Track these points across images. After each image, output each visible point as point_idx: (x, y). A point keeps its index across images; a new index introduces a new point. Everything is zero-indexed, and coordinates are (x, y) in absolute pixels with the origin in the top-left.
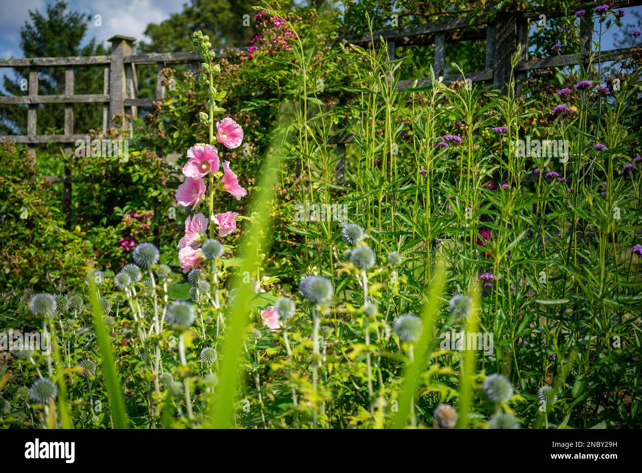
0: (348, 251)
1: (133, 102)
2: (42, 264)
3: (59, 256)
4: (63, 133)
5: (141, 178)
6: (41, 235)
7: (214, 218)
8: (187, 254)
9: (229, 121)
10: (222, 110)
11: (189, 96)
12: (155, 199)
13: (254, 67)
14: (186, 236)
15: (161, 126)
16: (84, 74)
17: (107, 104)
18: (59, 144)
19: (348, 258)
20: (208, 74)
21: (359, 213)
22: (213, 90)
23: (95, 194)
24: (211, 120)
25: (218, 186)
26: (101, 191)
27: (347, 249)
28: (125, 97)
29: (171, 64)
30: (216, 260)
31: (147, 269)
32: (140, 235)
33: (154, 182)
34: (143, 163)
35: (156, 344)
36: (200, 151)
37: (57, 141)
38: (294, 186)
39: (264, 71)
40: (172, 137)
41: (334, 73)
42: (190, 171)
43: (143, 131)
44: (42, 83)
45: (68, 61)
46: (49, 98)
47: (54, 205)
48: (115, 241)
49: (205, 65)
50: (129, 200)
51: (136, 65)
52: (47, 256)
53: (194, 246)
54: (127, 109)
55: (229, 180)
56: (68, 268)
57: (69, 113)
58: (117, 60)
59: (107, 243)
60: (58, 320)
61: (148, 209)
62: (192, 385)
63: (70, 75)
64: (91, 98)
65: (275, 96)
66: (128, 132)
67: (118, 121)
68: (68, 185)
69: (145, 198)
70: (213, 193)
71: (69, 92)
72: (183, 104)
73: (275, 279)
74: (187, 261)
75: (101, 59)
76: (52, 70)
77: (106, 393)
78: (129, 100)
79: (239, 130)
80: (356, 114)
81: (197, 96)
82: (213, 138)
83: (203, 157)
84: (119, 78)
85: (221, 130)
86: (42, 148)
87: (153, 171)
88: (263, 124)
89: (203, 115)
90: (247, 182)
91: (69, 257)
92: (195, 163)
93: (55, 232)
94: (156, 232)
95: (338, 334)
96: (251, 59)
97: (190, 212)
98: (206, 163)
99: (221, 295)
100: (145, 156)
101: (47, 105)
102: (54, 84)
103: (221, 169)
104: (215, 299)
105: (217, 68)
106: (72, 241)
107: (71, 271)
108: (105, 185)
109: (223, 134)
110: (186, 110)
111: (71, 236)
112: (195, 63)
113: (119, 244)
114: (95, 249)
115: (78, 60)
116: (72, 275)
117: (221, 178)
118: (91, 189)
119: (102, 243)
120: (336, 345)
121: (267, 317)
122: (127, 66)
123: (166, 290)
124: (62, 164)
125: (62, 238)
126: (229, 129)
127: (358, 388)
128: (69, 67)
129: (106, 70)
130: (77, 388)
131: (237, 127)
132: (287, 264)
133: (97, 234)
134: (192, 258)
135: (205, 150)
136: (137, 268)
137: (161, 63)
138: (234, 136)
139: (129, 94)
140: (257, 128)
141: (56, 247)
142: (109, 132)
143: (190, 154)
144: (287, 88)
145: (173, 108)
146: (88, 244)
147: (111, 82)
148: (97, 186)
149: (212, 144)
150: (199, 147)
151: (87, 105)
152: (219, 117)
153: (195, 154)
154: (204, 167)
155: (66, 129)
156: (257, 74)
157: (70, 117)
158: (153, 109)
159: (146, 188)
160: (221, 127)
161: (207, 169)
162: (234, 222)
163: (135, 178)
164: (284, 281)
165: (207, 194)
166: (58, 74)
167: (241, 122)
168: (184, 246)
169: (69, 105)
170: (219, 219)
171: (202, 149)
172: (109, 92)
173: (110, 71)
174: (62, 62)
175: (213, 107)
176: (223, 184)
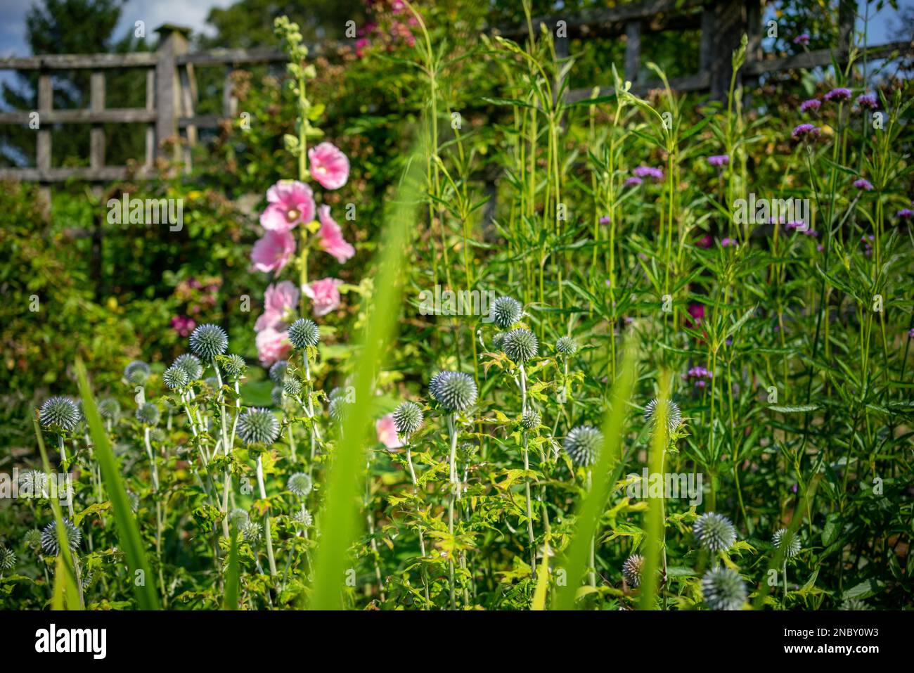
0: (499, 336)
1: (191, 121)
2: (61, 354)
3: (84, 342)
4: (88, 165)
5: (202, 231)
6: (59, 313)
7: (307, 290)
8: (268, 340)
9: (327, 148)
10: (318, 132)
11: (271, 113)
12: (223, 261)
13: (363, 70)
14: (267, 314)
15: (231, 156)
16: (119, 80)
17: (153, 124)
18: (84, 182)
19: (499, 345)
20: (297, 81)
21: (513, 281)
22: (305, 103)
23: (137, 254)
24: (303, 147)
25: (312, 243)
26: (145, 249)
27: (497, 332)
28: (178, 113)
29: (245, 66)
30: (309, 349)
31: (210, 361)
32: (202, 313)
33: (222, 237)
34: (206, 209)
35: (224, 469)
36: (286, 192)
37: (80, 177)
38: (423, 242)
39: (378, 75)
40: (246, 172)
41: (481, 78)
42: (272, 221)
43: (204, 163)
44: (58, 93)
45: (95, 61)
46: (67, 115)
47: (79, 270)
48: (165, 322)
49: (293, 67)
50: (186, 261)
51: (196, 69)
52: (67, 343)
53: (279, 328)
54: (182, 131)
55: (328, 233)
56: (98, 360)
57: (97, 138)
58: (166, 60)
59: (155, 323)
60: (83, 435)
61: (213, 274)
62: (275, 528)
63: (98, 82)
64: (129, 115)
65: (395, 112)
66: (183, 164)
67: (168, 149)
68: (97, 240)
69: (209, 259)
70: (305, 253)
71: (97, 106)
72: (262, 124)
73: (397, 375)
74: (269, 349)
75: (143, 58)
76: (72, 75)
77: (153, 539)
78: (184, 118)
79: (342, 161)
81: (282, 113)
82: (304, 173)
83: (291, 201)
84: (169, 86)
85: (315, 161)
86: (59, 187)
87: (219, 221)
88: (378, 152)
89: (290, 139)
90: (354, 237)
91: (100, 344)
92: (279, 210)
93: (80, 309)
94: (225, 308)
95: (484, 454)
96: (359, 58)
97: (273, 279)
98: (294, 209)
99: (316, 398)
100: (208, 200)
101: (65, 126)
102: (75, 95)
103: (317, 218)
104: (307, 405)
105: (311, 71)
106: (102, 321)
107: (102, 364)
108: (151, 240)
109: (320, 166)
110: (267, 132)
111: (101, 313)
112: (279, 64)
113: (171, 325)
114: (137, 332)
115: (109, 59)
116: (104, 370)
117: (317, 231)
118: (131, 247)
119: (147, 323)
120: (482, 470)
121: (384, 429)
122: (181, 68)
123: (237, 391)
124: (87, 211)
125: (89, 317)
126: (327, 161)
127: (513, 531)
128: (97, 70)
129: (151, 75)
130: (111, 532)
131: (339, 158)
132: (411, 355)
133: (139, 311)
134: (276, 346)
135: (294, 190)
136: (196, 359)
137: (230, 65)
138: (334, 170)
139: (183, 108)
140: (369, 159)
141: (81, 331)
142: (156, 165)
143: (272, 195)
144: (413, 102)
145: (248, 130)
146: (128, 325)
147: (160, 89)
148: (139, 242)
149: (304, 181)
150: (285, 185)
151: (124, 125)
152: (313, 142)
153: (279, 196)
154: (292, 214)
155: (95, 160)
156: (367, 80)
157: (98, 144)
158: (220, 131)
159: (210, 243)
160: (318, 157)
161: (297, 218)
162: (335, 294)
163: (194, 231)
164: (408, 379)
165: (297, 253)
166: (81, 79)
167: (346, 149)
168: (264, 327)
169: (98, 125)
170: (315, 289)
171: (290, 189)
172: (155, 106)
173: (156, 77)
174: (86, 62)
175: (305, 128)
176: (318, 240)
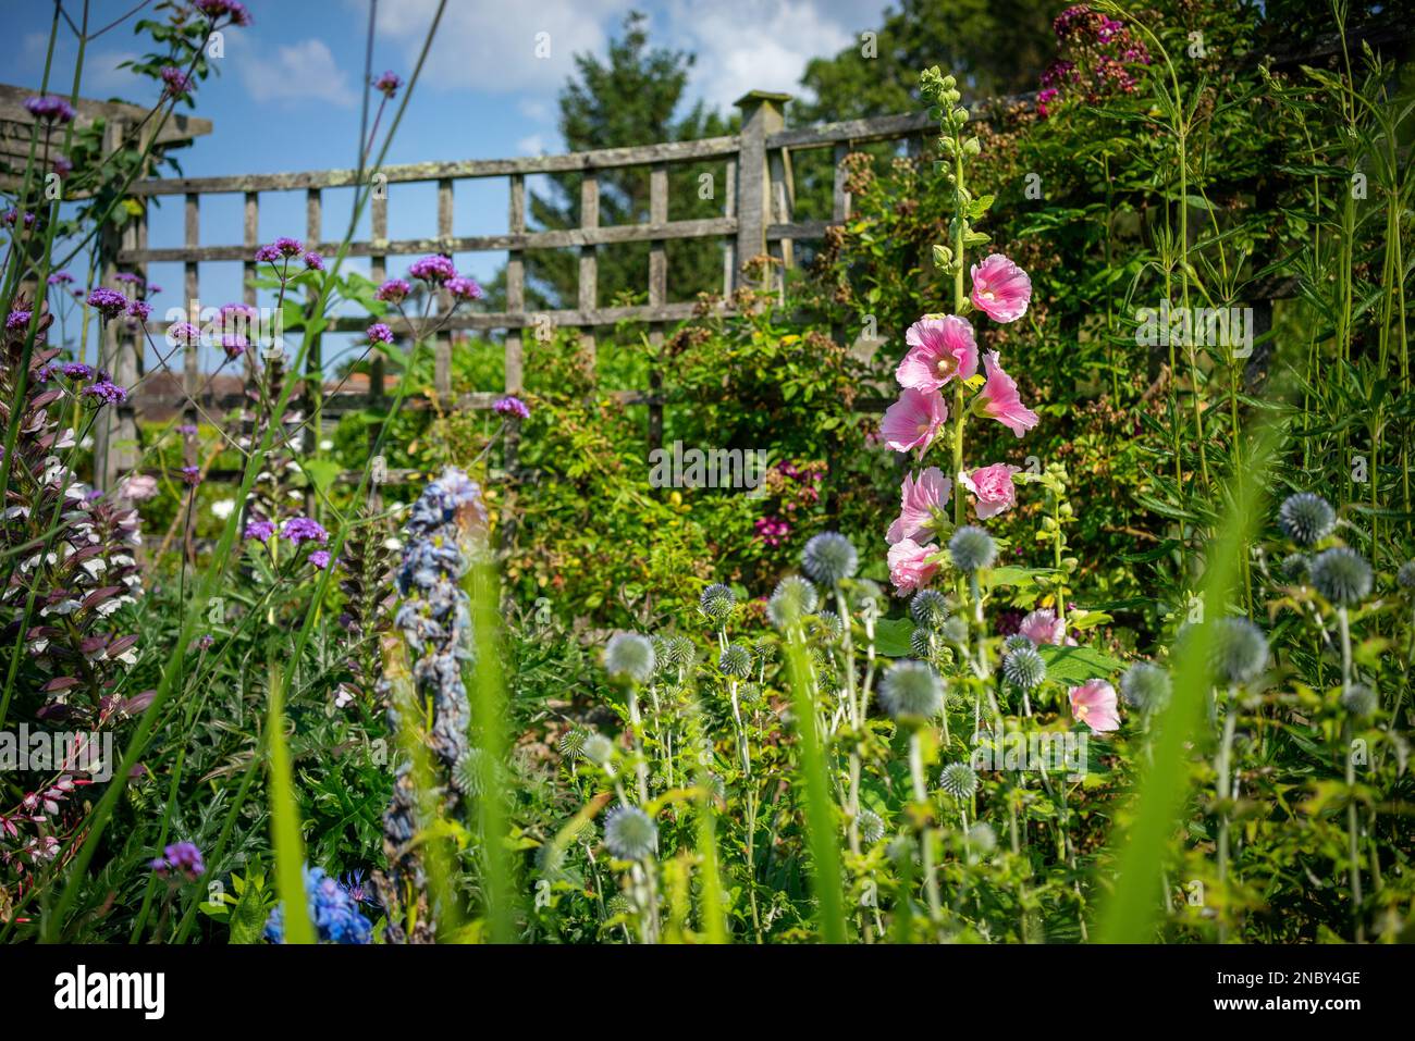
0: (1295, 557)
1: (785, 230)
2: (609, 570)
3: (640, 553)
4: (645, 302)
5: (801, 391)
6: (604, 510)
7: (964, 478)
8: (905, 556)
9: (999, 261)
10: (983, 237)
11: (904, 211)
12: (830, 435)
13: (1048, 135)
14: (904, 517)
15: (842, 279)
16: (682, 178)
17: (733, 238)
18: (639, 324)
19: (1296, 574)
20: (952, 161)
21: (1311, 466)
22: (963, 193)
23: (710, 426)
24: (959, 262)
25: (972, 408)
26: (721, 419)
27: (1291, 553)
28: (769, 220)
29: (863, 143)
30: (980, 573)
31: (832, 588)
32: (799, 513)
33: (828, 400)
34: (807, 360)
35: (852, 749)
36: (933, 331)
37: (635, 318)
38: (1144, 402)
39: (1073, 142)
40: (865, 302)
41: (1243, 134)
42: (912, 375)
43: (804, 293)
44: (605, 201)
45: (656, 152)
46: (619, 233)
47: (629, 449)
48: (749, 524)
49: (947, 141)
50: (777, 437)
51: (791, 153)
52: (616, 553)
53: (920, 538)
54: (773, 245)
55: (998, 393)
56: (657, 579)
57: (658, 261)
58: (751, 144)
59: (734, 527)
60: (648, 686)
61: (815, 456)
62: (939, 847)
63: (659, 181)
64: (700, 228)
65: (1101, 197)
66: (775, 295)
67: (755, 273)
68: (656, 409)
69: (810, 432)
70: (962, 422)
71: (657, 219)
72: (890, 228)
73: (1100, 616)
74: (906, 571)
75: (721, 144)
76: (620, 174)
77: (742, 845)
78: (777, 227)
79: (1021, 280)
80: (1300, 229)
81: (920, 210)
82: (962, 301)
83: (940, 344)
84: (757, 180)
85: (980, 283)
86: (604, 333)
87: (825, 376)
88: (1070, 263)
89: (941, 252)
90: (1032, 396)
91: (661, 557)
92: (923, 358)
93: (633, 504)
94: (832, 505)
95: (1264, 753)
96: (1042, 117)
97: (906, 462)
98: (947, 356)
99: (991, 650)
100: (809, 343)
101: (610, 247)
102: (623, 203)
103: (981, 370)
104: (978, 660)
105: (973, 145)
106: (663, 522)
107: (665, 584)
108: (728, 408)
109: (987, 290)
110: (898, 241)
111: (663, 512)
112: (922, 137)
113: (756, 531)
114: (709, 540)
115: (674, 150)
116: (664, 594)
117: (981, 388)
118: (700, 415)
119: (723, 527)
120: (1261, 780)
121: (1082, 702)
122: (773, 154)
123: (870, 633)
124: (643, 366)
125: (645, 518)
126: (999, 281)
127: (1317, 883)
128: (657, 165)
129: (731, 167)
130: (685, 829)
131: (1018, 275)
132: (1126, 582)
133: (712, 508)
134: (917, 566)
135: (946, 328)
136: (808, 584)
137: (842, 144)
138: (1009, 294)
139: (776, 215)
140: (1055, 273)
141: (635, 535)
142: (737, 297)
143: (913, 337)
144: (1129, 179)
145: (868, 238)
146: (697, 529)
147: (741, 191)
148: (712, 410)
149: (960, 314)
150: (932, 321)
151: (688, 241)
152: (974, 254)
153: (922, 337)
154: (943, 364)
155: (653, 294)
156: (1055, 151)
157: (659, 270)
158: (828, 243)
159: (812, 413)
160: (982, 276)
161: (950, 370)
162: (1009, 486)
163: (789, 392)
164: (1120, 621)
165: (950, 422)
166: (634, 181)
167: (1022, 260)
168: (900, 538)
169: (658, 244)
170: (976, 479)
171: (940, 327)
172: (736, 213)
173: (738, 168)
174: (645, 155)
175: (963, 233)
176: (985, 402)
